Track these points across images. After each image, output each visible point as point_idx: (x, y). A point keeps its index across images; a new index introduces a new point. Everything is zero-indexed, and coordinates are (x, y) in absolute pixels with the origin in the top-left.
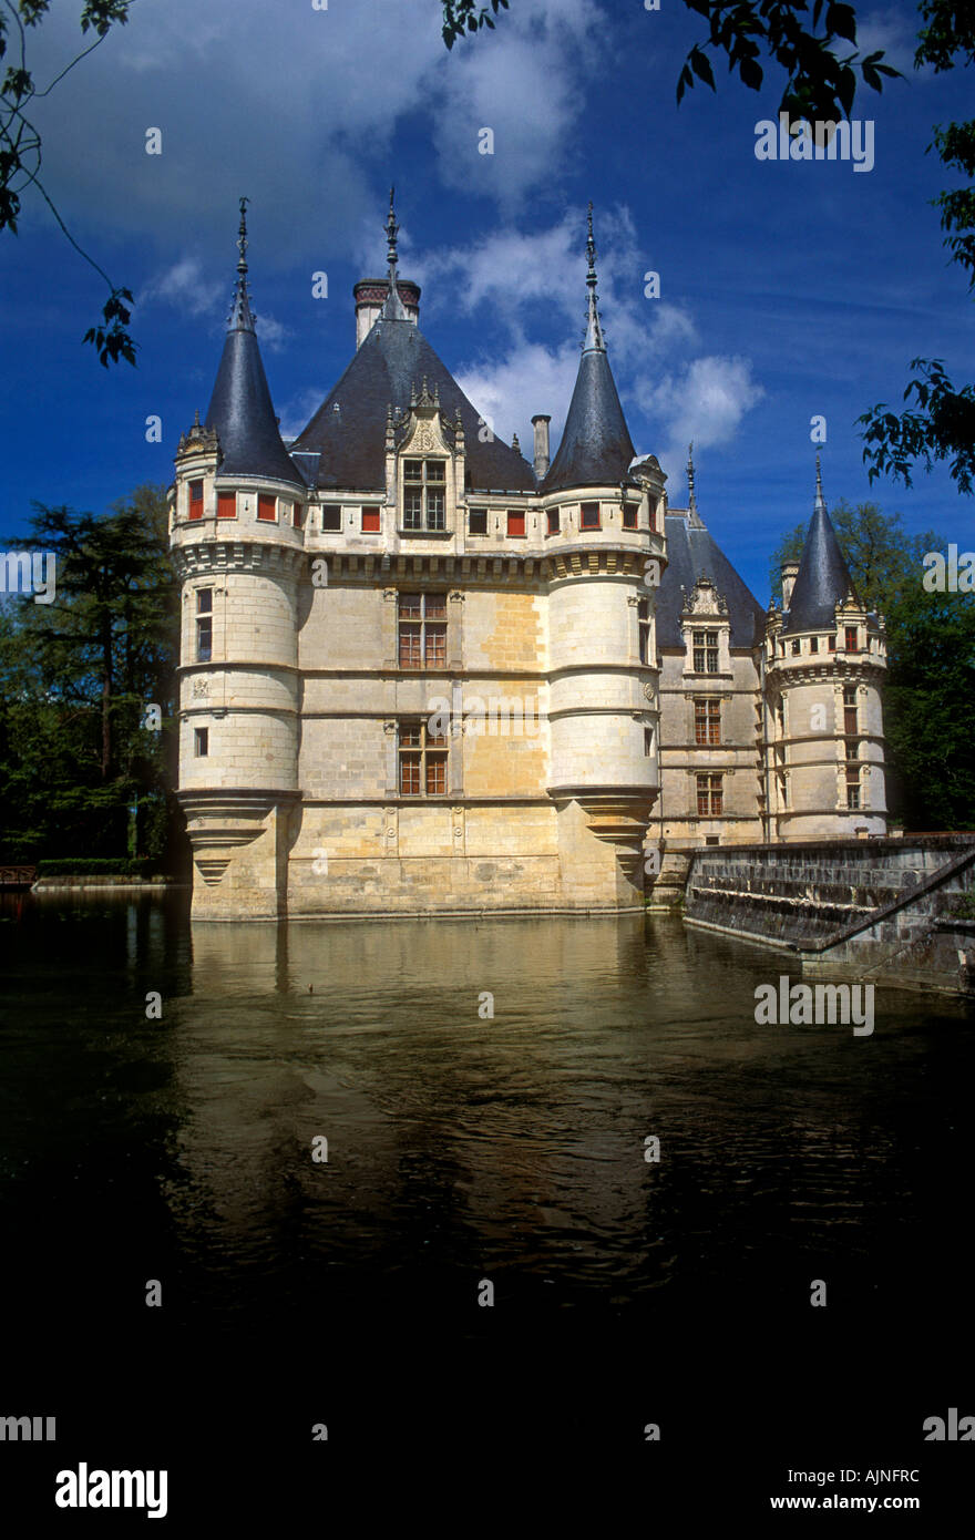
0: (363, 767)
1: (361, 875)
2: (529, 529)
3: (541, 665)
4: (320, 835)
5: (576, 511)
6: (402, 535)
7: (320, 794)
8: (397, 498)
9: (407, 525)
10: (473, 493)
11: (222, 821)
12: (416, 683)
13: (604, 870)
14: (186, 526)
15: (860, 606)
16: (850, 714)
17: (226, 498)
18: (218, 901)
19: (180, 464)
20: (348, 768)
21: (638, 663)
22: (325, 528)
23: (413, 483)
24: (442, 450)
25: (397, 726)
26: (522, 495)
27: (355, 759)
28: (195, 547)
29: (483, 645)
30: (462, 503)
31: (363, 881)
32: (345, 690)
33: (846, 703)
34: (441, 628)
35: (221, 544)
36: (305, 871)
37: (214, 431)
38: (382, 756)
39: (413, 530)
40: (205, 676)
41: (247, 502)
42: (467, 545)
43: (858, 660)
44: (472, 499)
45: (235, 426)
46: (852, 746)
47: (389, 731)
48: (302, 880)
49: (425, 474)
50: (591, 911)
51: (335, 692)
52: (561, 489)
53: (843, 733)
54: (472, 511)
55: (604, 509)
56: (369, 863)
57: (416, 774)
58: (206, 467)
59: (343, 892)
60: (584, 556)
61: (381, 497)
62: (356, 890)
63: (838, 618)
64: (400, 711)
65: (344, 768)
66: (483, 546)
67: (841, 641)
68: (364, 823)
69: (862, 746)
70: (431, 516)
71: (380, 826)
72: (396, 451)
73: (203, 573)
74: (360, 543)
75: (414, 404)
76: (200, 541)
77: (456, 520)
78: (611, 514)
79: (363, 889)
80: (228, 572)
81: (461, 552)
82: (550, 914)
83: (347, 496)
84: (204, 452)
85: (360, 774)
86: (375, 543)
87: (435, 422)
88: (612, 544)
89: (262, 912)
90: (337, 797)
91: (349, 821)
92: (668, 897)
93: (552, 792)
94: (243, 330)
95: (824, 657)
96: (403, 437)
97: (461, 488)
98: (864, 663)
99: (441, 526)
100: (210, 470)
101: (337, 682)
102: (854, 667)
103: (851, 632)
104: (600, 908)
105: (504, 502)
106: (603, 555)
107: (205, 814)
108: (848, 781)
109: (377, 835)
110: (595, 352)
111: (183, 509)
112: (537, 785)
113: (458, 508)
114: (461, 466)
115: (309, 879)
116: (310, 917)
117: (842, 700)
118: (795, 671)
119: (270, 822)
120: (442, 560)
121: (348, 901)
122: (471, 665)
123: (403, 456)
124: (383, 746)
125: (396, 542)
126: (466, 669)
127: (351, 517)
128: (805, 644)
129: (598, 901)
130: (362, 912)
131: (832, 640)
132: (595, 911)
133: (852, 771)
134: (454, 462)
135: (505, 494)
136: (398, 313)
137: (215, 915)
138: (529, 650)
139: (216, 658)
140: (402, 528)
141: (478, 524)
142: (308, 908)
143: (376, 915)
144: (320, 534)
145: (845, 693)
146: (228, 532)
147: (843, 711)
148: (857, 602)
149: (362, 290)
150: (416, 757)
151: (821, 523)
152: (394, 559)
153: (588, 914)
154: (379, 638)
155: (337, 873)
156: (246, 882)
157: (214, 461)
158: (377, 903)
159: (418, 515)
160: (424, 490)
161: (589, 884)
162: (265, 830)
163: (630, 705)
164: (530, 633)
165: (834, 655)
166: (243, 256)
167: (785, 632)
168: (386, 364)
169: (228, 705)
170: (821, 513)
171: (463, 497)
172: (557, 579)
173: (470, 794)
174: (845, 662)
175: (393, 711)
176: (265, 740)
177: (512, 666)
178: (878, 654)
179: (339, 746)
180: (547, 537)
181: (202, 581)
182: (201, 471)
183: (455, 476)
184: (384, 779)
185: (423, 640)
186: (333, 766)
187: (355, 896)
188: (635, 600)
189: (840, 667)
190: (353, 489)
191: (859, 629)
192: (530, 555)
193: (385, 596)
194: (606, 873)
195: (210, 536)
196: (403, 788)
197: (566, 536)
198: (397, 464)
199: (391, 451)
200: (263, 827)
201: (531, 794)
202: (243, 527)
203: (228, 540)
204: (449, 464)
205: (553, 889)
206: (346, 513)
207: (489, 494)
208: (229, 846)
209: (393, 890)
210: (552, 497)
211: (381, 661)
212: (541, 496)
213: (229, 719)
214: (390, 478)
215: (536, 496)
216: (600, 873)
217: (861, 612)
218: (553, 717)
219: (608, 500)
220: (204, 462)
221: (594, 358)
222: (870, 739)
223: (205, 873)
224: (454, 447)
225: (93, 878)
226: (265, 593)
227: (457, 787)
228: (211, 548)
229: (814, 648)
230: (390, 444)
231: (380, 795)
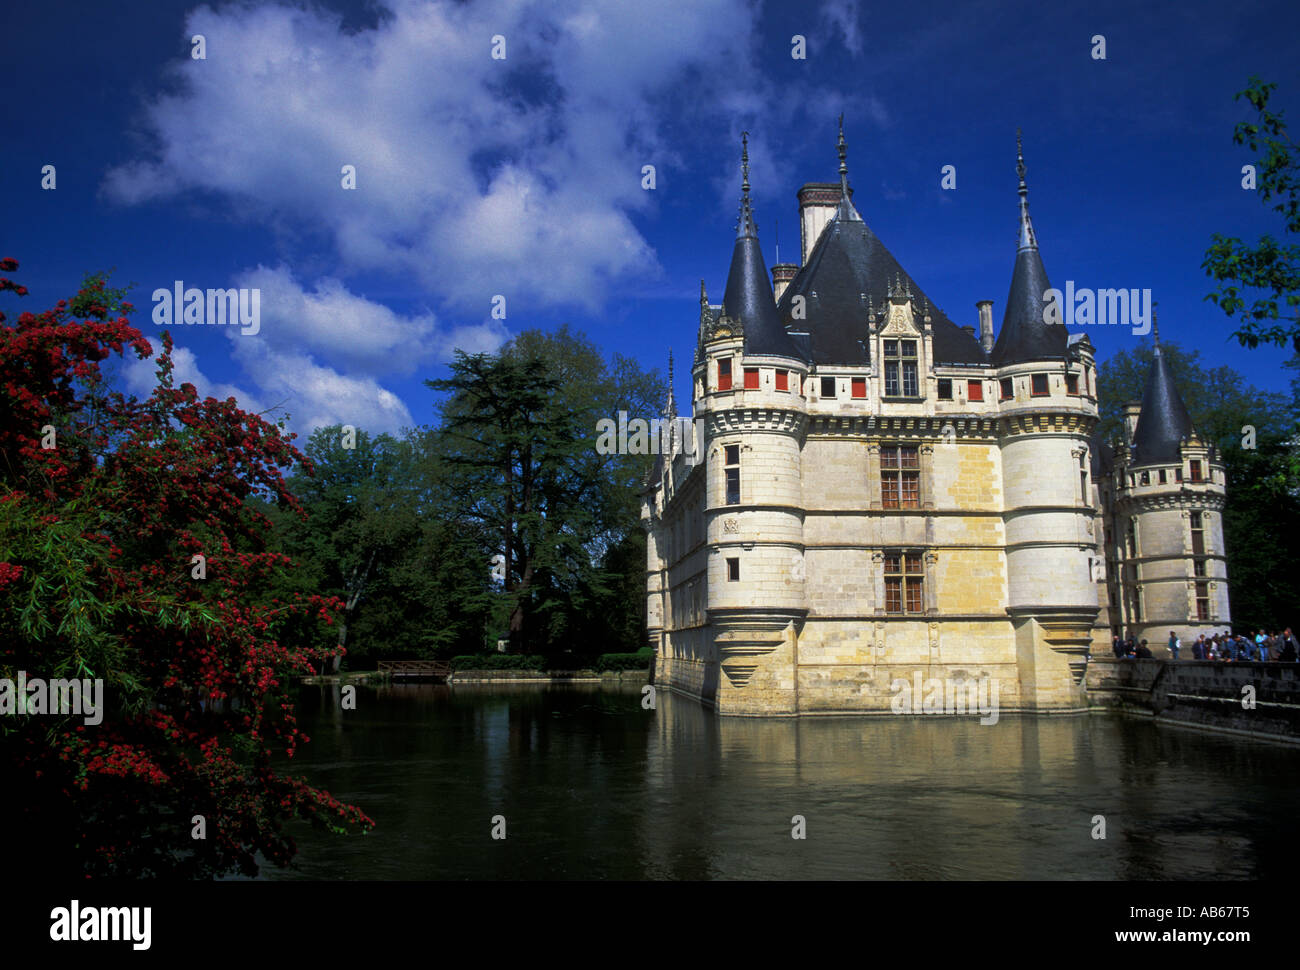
0: (856, 589)
1: (857, 679)
2: (986, 394)
3: (997, 505)
4: (823, 645)
5: (1028, 381)
6: (885, 400)
7: (822, 612)
8: (878, 371)
9: (888, 392)
10: (940, 366)
11: (750, 634)
12: (896, 519)
13: (1060, 676)
14: (716, 395)
15: (1202, 442)
16: (1197, 537)
17: (751, 373)
18: (745, 700)
19: (710, 346)
20: (844, 590)
21: (1081, 504)
22: (823, 395)
23: (891, 358)
24: (913, 331)
25: (883, 556)
26: (979, 367)
27: (849, 583)
28: (726, 413)
29: (950, 490)
30: (931, 374)
31: (859, 684)
32: (839, 526)
33: (1192, 526)
34: (914, 475)
35: (748, 410)
36: (812, 675)
37: (739, 320)
38: (872, 580)
39: (891, 397)
40: (734, 516)
41: (767, 375)
42: (937, 408)
43: (1202, 488)
44: (940, 371)
45: (750, 314)
46: (1200, 565)
47: (877, 560)
48: (810, 682)
49: (901, 352)
50: (1051, 711)
51: (832, 528)
52: (1014, 363)
53: (1192, 553)
54: (939, 380)
55: (1052, 379)
56: (864, 669)
57: (898, 595)
58: (733, 349)
59: (844, 693)
60: (1036, 417)
61: (866, 370)
62: (854, 691)
63: (1183, 452)
64: (885, 544)
65: (840, 590)
66: (949, 408)
67: (1187, 472)
68: (858, 635)
69: (1209, 563)
70: (906, 384)
71: (870, 638)
72: (877, 333)
73: (730, 433)
74: (851, 407)
75: (890, 295)
76: (731, 407)
77: (928, 388)
78: (1057, 382)
79: (859, 690)
80: (753, 432)
81: (932, 413)
82: (1012, 713)
83: (839, 369)
84: (732, 337)
85: (854, 596)
86: (862, 408)
87: (906, 308)
88: (1059, 407)
89: (784, 709)
90: (836, 614)
91: (846, 634)
92: (1108, 700)
93: (1009, 611)
94: (751, 237)
95: (1172, 486)
96: (882, 322)
97: (930, 361)
98: (1208, 491)
99: (915, 392)
100: (738, 351)
101: (833, 518)
102: (1199, 495)
103: (1195, 465)
104: (1058, 709)
105: (965, 374)
106: (1052, 417)
107: (737, 628)
108: (1198, 595)
109: (869, 646)
110: (1030, 250)
111: (714, 382)
112: (997, 604)
113: (930, 378)
114: (929, 344)
115: (816, 681)
116: (817, 713)
117: (1189, 524)
118: (1146, 499)
119: (787, 634)
120: (917, 420)
121: (848, 700)
122: (939, 506)
123: (883, 336)
124: (872, 573)
125: (880, 406)
126: (936, 509)
127: (844, 385)
128: (1154, 475)
129: (1056, 703)
130: (859, 710)
131: (1179, 472)
132: (1054, 711)
133: (1201, 587)
134: (924, 341)
135: (966, 367)
136: (851, 215)
137: (744, 711)
138: (987, 493)
139: (744, 502)
140: (884, 395)
141: (945, 391)
142: (817, 706)
143: (870, 713)
144: (818, 399)
145: (1192, 517)
146: (751, 400)
147: (1190, 533)
148: (1200, 439)
149: (808, 192)
150: (898, 580)
151: (1161, 369)
152: (879, 420)
153: (1048, 714)
154: (866, 483)
155: (837, 677)
156: (770, 684)
157: (741, 344)
158: (871, 702)
159: (895, 384)
160: (901, 364)
161: (1046, 689)
162: (783, 642)
163: (1076, 539)
164: (987, 479)
165: (1180, 485)
166: (745, 178)
167: (1134, 464)
168: (847, 257)
169: (755, 539)
170: (1160, 361)
171: (932, 369)
172: (1010, 436)
173: (942, 612)
174: (1191, 491)
175: (880, 543)
176: (784, 569)
177: (972, 506)
178: (1219, 483)
179: (836, 572)
180: (1000, 402)
181: (730, 439)
182: (731, 351)
183: (924, 353)
184: (876, 598)
185: (901, 485)
186: (832, 589)
187: (854, 696)
188: (1077, 452)
189: (1187, 495)
190: (844, 364)
191: (1202, 462)
192: (988, 415)
193: (869, 450)
194: (1061, 679)
195: (739, 404)
196: (889, 607)
197: (1019, 401)
198: (878, 343)
199: (873, 333)
200: (783, 639)
201: (993, 611)
202: (766, 396)
203: (755, 407)
204: (919, 342)
205: (1014, 692)
206: (839, 383)
207: (953, 366)
208: (756, 654)
209: (883, 692)
210: (1005, 369)
211: (868, 503)
212: (995, 368)
213: (756, 550)
214: (873, 355)
215: (991, 368)
216: (1057, 679)
217: (1203, 447)
218: (1009, 549)
219: (1054, 371)
220: (732, 345)
221: (1030, 255)
222: (1215, 557)
223: (731, 677)
224: (923, 329)
225: (499, 672)
226: (782, 449)
227: (932, 606)
228: (740, 413)
229: (1163, 479)
230: (872, 326)
231: (870, 612)
